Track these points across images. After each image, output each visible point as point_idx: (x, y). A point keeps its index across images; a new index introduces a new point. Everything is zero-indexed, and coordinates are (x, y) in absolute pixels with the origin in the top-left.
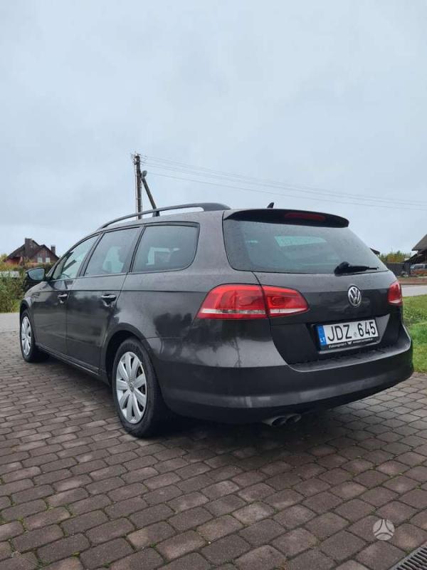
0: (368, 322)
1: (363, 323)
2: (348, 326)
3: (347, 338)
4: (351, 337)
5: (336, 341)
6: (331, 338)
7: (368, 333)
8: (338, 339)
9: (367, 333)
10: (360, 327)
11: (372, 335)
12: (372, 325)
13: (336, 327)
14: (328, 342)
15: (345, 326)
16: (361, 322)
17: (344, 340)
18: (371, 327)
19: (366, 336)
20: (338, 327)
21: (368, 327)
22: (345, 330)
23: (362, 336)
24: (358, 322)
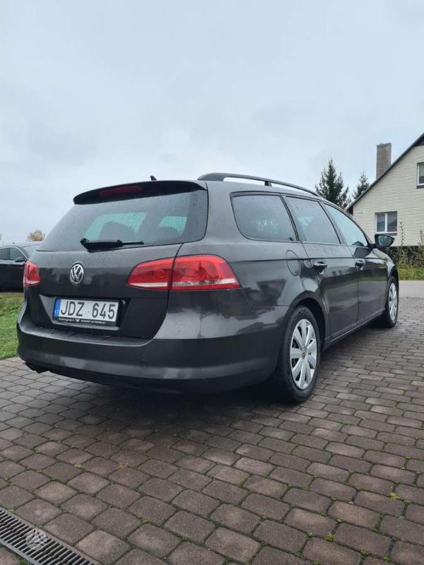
0: (108, 304)
1: (101, 304)
2: (83, 304)
3: (77, 315)
4: (81, 315)
5: (66, 315)
6: (63, 312)
7: (104, 315)
8: (69, 314)
9: (101, 315)
10: (96, 307)
11: (107, 319)
12: (112, 308)
13: (71, 303)
14: (60, 315)
15: (79, 303)
16: (99, 303)
17: (74, 316)
18: (110, 311)
19: (99, 318)
20: (74, 303)
21: (107, 309)
22: (78, 306)
23: (94, 317)
24: (95, 302)
